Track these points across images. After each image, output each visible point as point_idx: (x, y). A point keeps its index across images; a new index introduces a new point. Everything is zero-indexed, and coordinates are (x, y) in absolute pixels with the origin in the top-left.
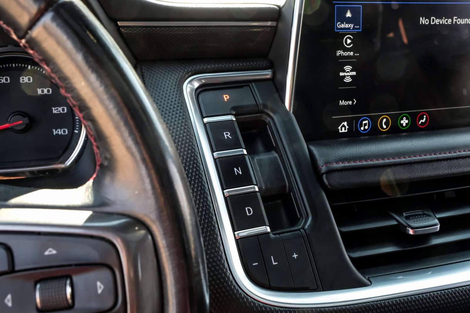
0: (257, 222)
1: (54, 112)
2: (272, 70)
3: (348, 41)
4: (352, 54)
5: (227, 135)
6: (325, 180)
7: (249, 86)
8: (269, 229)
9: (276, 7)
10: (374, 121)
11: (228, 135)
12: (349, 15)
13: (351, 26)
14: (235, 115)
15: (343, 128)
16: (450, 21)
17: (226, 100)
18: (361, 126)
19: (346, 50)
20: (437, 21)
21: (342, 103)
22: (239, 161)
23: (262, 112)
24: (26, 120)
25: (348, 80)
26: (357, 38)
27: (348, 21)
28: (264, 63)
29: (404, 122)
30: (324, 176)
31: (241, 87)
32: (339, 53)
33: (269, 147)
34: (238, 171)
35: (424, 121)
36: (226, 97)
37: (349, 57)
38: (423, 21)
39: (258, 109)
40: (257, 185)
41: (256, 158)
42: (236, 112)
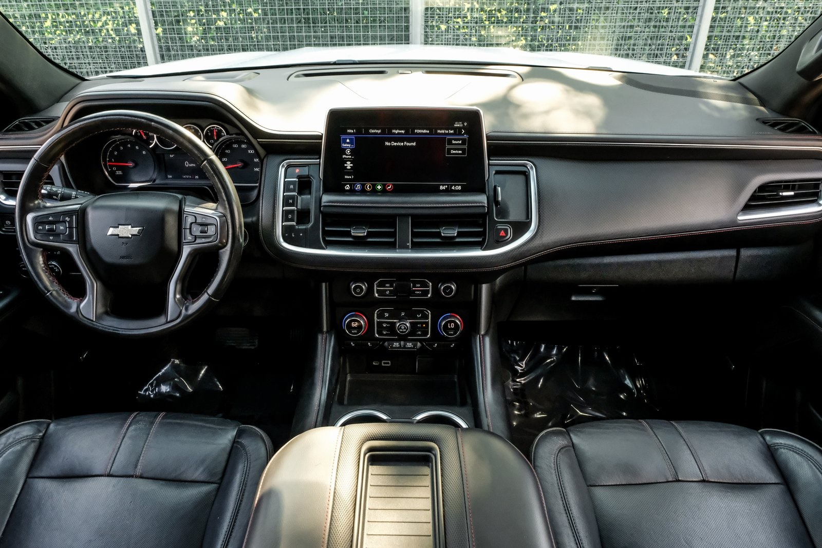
0: (292, 220)
1: (255, 161)
2: (318, 160)
3: (348, 152)
4: (350, 157)
5: (292, 187)
6: (322, 209)
7: (308, 166)
8: (294, 223)
10: (363, 186)
12: (348, 141)
13: (350, 145)
14: (298, 179)
15: (347, 187)
16: (402, 144)
18: (356, 187)
19: (347, 155)
20: (395, 144)
21: (346, 177)
22: (292, 197)
23: (310, 178)
24: (243, 164)
25: (349, 168)
26: (352, 151)
27: (348, 143)
28: (317, 157)
29: (379, 187)
30: (322, 207)
31: (305, 166)
32: (344, 156)
33: (310, 193)
34: (291, 201)
35: (390, 188)
36: (297, 171)
37: (349, 158)
38: (387, 144)
39: (308, 177)
40: (297, 207)
41: (302, 197)
42: (299, 177)
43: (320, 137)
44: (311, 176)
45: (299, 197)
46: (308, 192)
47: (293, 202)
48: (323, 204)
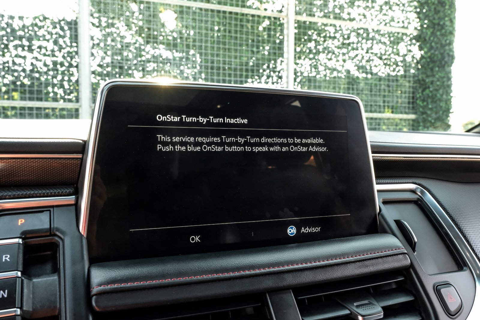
2: (76, 196)
6: (94, 303)
7: (50, 211)
9: (81, 142)
11: (7, 258)
14: (23, 239)
17: (19, 224)
23: (55, 235)
30: (94, 297)
34: (4, 294)
36: (21, 222)
39: (50, 232)
40: (21, 308)
41: (35, 280)
42: (25, 235)
43: (82, 148)
44: (58, 230)
45: (25, 281)
46: (49, 267)
47: (12, 295)
48: (95, 290)
